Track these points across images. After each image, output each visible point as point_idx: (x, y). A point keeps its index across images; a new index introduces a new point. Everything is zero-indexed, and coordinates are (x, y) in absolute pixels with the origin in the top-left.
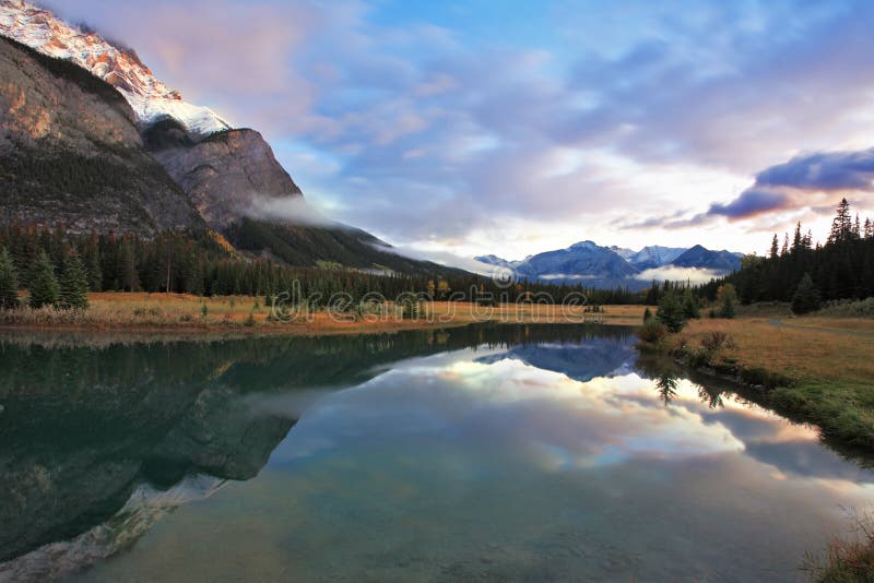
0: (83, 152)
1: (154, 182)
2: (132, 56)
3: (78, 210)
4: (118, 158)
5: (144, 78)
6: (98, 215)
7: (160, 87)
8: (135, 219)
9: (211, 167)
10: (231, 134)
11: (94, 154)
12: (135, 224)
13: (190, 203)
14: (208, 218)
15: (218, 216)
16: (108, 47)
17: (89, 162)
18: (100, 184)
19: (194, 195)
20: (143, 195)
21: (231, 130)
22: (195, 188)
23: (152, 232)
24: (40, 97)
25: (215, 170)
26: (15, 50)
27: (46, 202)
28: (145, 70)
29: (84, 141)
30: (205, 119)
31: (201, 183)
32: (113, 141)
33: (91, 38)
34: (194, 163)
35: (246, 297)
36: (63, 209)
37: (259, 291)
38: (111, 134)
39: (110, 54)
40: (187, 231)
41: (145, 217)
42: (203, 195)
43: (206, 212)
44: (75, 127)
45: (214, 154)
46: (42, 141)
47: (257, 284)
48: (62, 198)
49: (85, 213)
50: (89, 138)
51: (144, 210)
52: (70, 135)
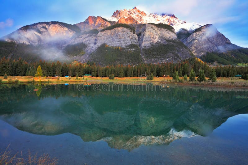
0: (164, 43)
1: (180, 47)
2: (173, 16)
3: (163, 57)
4: (172, 43)
5: (177, 21)
6: (167, 58)
7: (180, 22)
8: (176, 58)
9: (196, 39)
10: (202, 28)
11: (166, 43)
12: (176, 59)
13: (190, 51)
14: (195, 54)
15: (198, 53)
16: (168, 16)
17: (165, 46)
18: (168, 50)
19: (191, 48)
20: (178, 51)
21: (202, 27)
22: (191, 46)
23: (180, 60)
24: (156, 33)
25: (197, 40)
26: (152, 25)
27: (157, 57)
28: (177, 18)
29: (164, 41)
30: (193, 26)
31: (193, 44)
32: (170, 39)
33: (164, 16)
34: (191, 39)
35: (225, 78)
36: (160, 58)
37: (230, 76)
38: (170, 37)
39: (169, 18)
40: (189, 59)
41: (178, 57)
42: (194, 48)
43: (194, 53)
44: (162, 38)
45: (197, 35)
46: (156, 43)
47: (229, 73)
48: (160, 55)
49: (164, 58)
50: (165, 40)
51: (178, 55)
52: (161, 40)
